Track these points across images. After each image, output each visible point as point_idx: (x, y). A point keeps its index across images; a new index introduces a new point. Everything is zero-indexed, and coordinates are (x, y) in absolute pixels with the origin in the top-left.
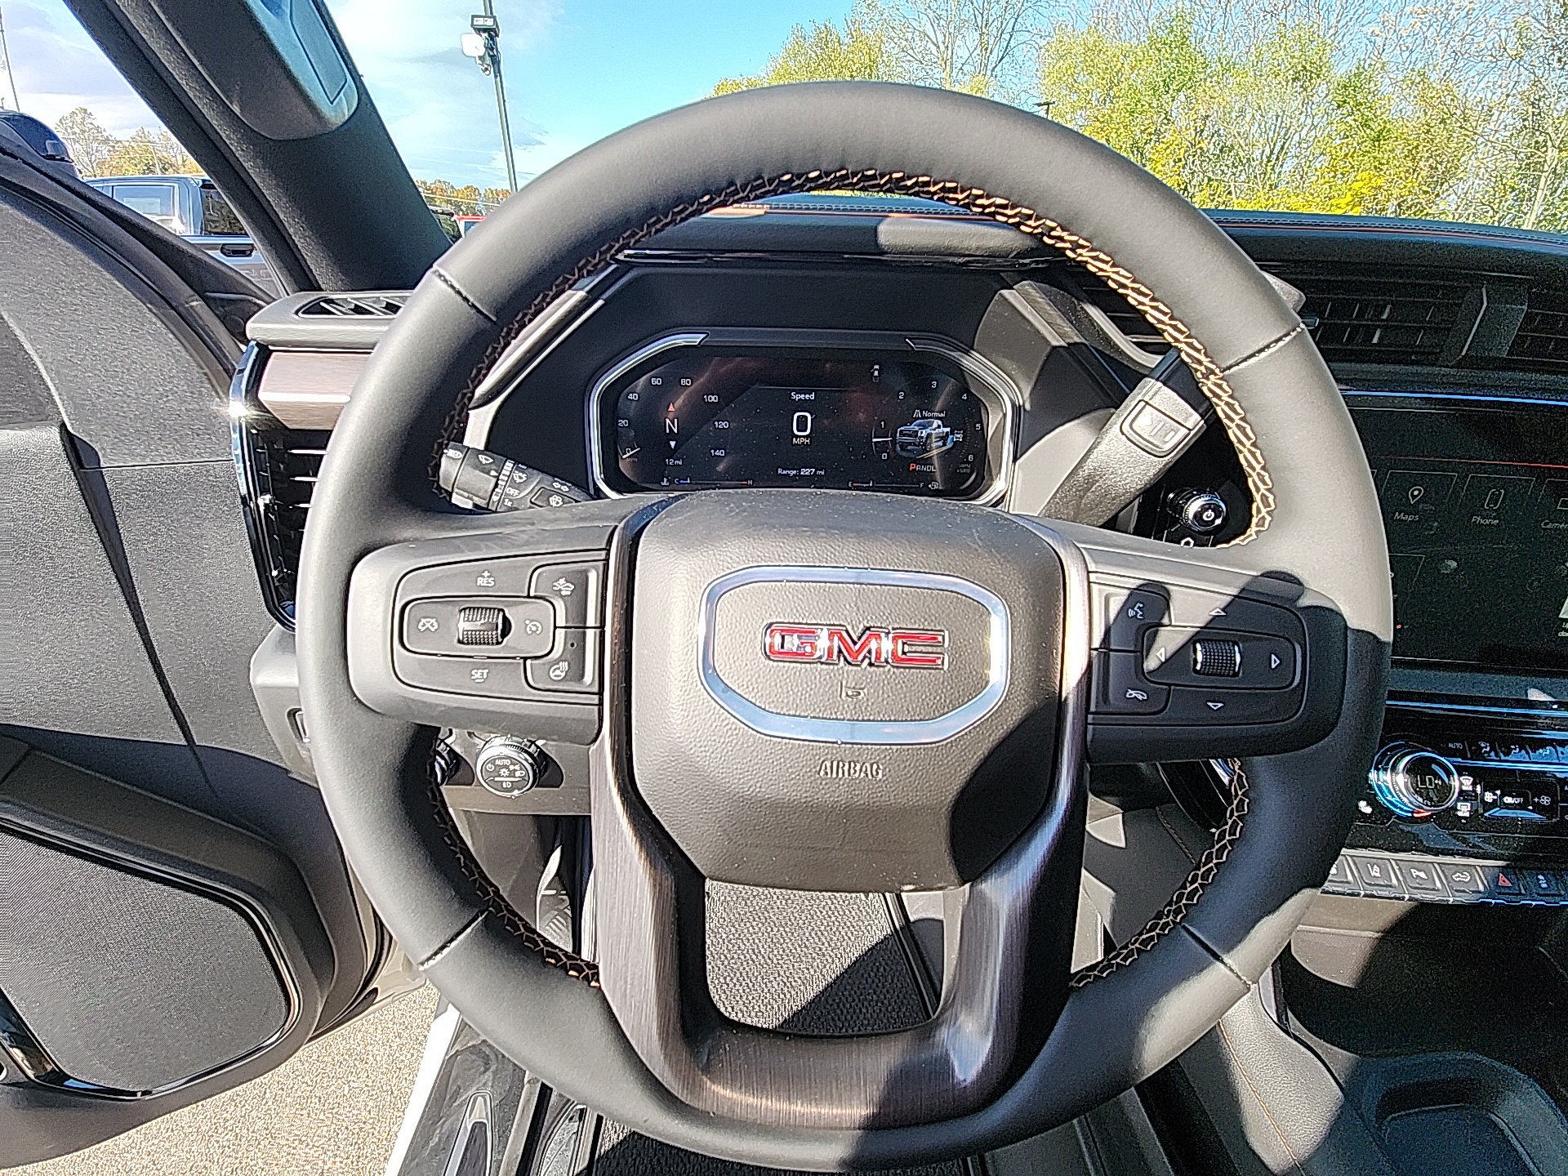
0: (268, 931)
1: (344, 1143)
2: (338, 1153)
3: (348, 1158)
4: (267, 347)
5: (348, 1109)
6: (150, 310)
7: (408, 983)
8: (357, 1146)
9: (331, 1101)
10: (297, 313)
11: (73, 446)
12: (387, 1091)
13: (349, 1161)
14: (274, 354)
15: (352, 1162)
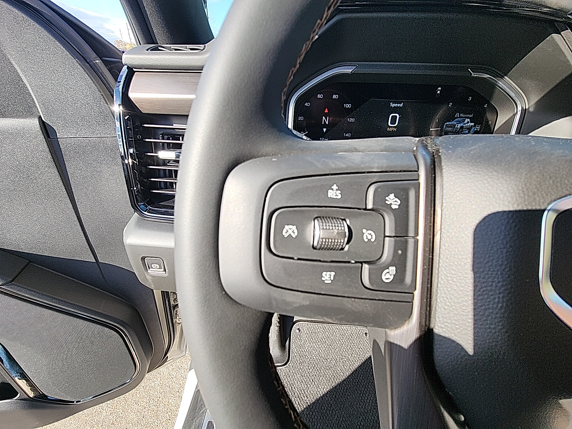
0: (126, 336)
1: (152, 405)
2: (150, 409)
3: (153, 411)
4: (132, 68)
5: (153, 392)
6: (77, 62)
7: (179, 354)
8: (157, 407)
9: (147, 388)
10: (147, 50)
11: (45, 128)
12: (168, 386)
13: (154, 412)
14: (136, 73)
15: (155, 413)
